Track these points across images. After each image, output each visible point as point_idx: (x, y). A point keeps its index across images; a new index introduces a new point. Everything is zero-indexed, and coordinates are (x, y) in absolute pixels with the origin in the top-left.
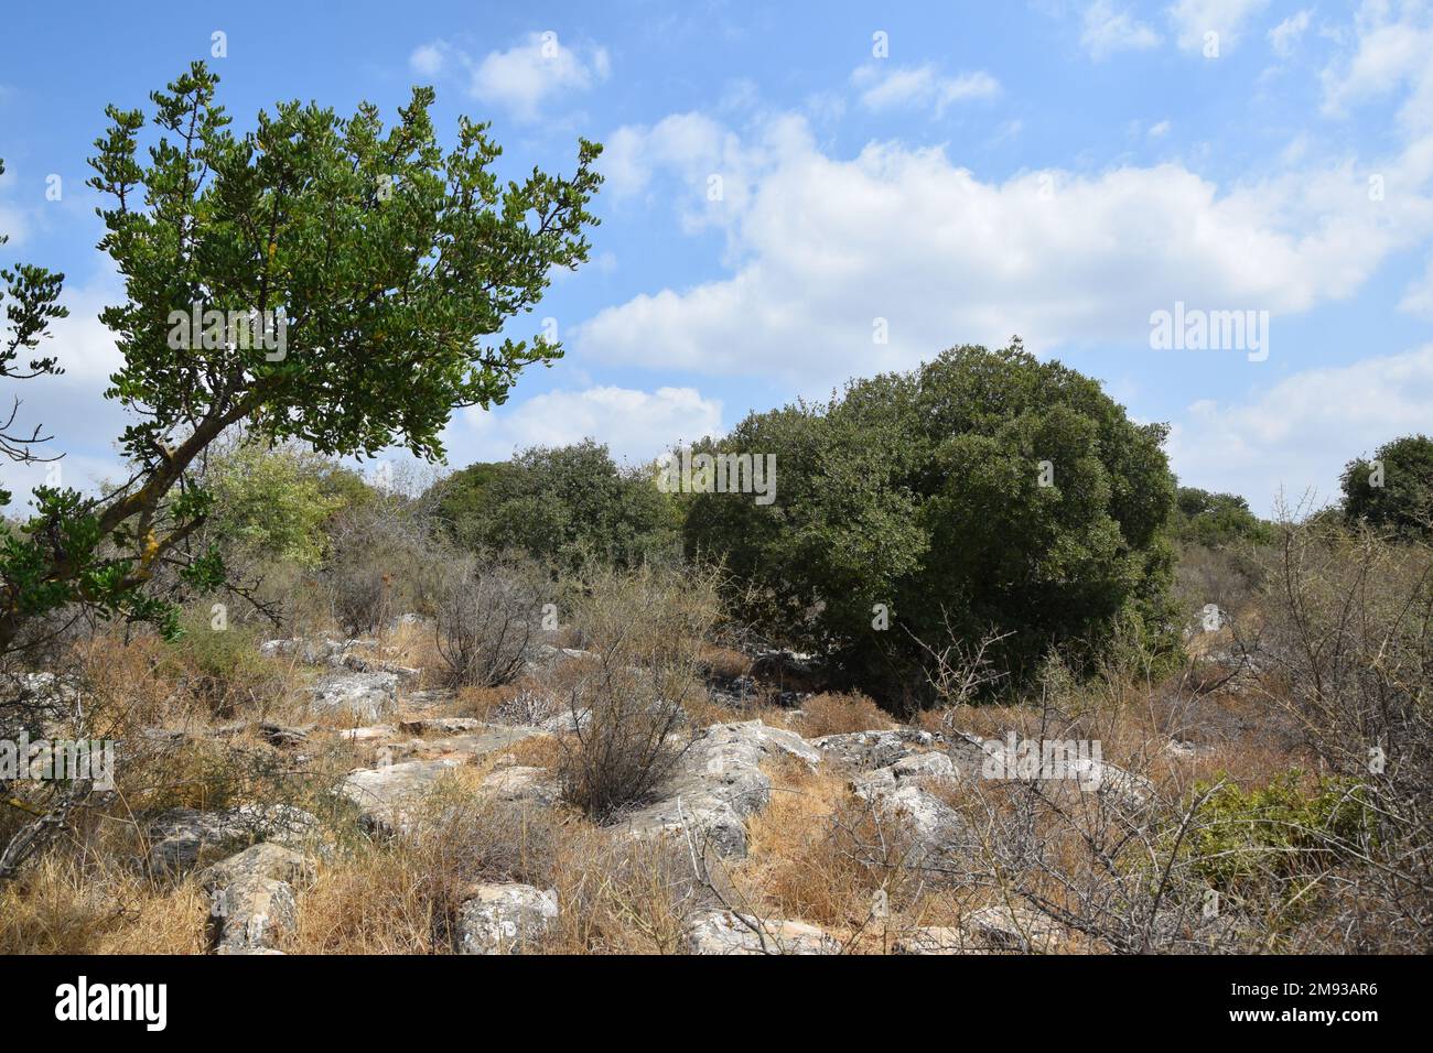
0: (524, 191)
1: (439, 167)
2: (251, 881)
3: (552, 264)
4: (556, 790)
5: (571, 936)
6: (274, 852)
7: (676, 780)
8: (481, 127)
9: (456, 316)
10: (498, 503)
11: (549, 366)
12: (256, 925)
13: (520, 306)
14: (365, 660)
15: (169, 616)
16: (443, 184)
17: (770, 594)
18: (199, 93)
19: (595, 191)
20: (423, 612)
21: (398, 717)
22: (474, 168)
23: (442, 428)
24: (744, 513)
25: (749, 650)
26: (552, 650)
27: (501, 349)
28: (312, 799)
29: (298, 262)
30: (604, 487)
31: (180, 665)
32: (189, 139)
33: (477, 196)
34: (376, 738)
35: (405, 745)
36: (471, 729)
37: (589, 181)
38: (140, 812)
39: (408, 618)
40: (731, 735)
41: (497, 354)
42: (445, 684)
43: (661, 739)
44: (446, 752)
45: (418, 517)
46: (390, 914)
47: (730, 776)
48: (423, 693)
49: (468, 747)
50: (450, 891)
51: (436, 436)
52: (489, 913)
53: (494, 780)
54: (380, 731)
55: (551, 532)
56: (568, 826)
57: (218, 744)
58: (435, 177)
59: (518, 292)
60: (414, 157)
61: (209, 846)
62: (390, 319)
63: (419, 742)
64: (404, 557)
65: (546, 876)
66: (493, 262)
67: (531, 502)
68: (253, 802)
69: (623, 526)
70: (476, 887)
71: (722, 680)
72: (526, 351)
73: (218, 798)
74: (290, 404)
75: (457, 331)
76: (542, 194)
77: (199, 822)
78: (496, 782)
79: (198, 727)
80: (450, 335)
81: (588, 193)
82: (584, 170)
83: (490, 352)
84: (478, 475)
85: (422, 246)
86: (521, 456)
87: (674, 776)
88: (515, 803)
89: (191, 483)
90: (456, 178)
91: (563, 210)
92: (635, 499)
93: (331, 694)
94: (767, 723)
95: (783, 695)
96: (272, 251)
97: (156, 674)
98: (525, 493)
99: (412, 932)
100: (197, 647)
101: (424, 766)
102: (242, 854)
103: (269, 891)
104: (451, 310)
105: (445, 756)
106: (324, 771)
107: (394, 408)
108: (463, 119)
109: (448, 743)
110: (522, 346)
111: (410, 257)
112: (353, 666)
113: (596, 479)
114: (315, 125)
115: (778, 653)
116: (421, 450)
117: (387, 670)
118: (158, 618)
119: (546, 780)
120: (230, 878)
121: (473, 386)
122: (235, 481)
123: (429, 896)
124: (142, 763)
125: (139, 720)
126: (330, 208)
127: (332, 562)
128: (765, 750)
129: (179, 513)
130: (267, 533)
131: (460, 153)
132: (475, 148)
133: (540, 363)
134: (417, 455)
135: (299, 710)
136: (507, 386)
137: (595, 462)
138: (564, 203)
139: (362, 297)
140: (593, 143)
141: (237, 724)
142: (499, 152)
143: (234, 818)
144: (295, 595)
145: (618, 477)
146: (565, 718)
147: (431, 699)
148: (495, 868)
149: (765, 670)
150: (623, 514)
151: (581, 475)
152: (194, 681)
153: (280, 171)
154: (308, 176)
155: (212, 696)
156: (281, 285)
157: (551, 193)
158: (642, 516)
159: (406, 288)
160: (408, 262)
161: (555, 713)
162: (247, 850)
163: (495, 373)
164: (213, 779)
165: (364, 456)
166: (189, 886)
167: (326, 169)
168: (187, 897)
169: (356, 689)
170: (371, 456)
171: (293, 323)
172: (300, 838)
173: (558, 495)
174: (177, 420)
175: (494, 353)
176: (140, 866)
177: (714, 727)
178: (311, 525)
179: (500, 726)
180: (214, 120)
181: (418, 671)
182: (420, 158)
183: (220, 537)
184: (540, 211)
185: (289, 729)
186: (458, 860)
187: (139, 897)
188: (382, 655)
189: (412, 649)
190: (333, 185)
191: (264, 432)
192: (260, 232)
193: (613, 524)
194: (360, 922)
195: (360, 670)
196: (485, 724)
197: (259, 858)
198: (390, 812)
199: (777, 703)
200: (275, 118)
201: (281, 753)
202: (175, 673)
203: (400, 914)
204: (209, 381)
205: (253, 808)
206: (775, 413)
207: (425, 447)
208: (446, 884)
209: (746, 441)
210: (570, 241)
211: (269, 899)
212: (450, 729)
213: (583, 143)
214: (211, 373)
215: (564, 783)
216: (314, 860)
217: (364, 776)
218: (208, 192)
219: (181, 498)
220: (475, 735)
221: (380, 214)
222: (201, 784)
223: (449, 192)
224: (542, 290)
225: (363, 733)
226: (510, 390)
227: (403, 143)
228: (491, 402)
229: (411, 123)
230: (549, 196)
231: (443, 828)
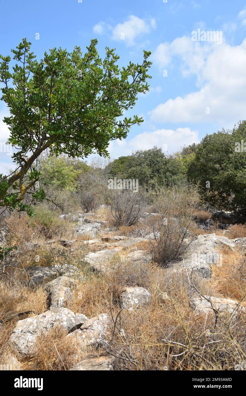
0: (127, 70)
1: (101, 65)
2: (59, 288)
3: (138, 92)
4: (150, 257)
5: (155, 303)
6: (65, 278)
7: (188, 253)
8: (112, 50)
9: (108, 111)
10: (128, 169)
11: (139, 125)
12: (61, 300)
13: (129, 107)
14: (91, 219)
15: (30, 209)
16: (102, 70)
17: (216, 193)
18: (25, 48)
19: (150, 67)
20: (107, 204)
21: (101, 236)
22: (111, 64)
23: (107, 147)
24: (206, 167)
25: (210, 211)
26: (148, 214)
27: (124, 121)
28: (76, 262)
29: (59, 99)
30: (161, 162)
31: (35, 223)
32: (24, 63)
33: (113, 73)
34: (94, 243)
35: (103, 245)
36: (123, 239)
37: (147, 64)
38: (26, 268)
39: (103, 206)
40: (205, 239)
41: (123, 122)
42: (115, 225)
43: (182, 241)
44: (116, 247)
45: (104, 174)
46: (100, 297)
47: (205, 252)
48: (108, 229)
49: (122, 245)
50: (118, 289)
51: (106, 149)
52: (130, 296)
53: (130, 255)
54: (96, 241)
55: (145, 177)
56: (153, 269)
57: (48, 247)
58: (99, 68)
59: (128, 102)
60: (93, 62)
61: (46, 277)
62: (88, 114)
63: (108, 244)
64: (101, 187)
65: (147, 284)
66: (118, 93)
67: (139, 168)
68: (59, 264)
69: (168, 174)
70: (126, 288)
71: (201, 221)
72: (132, 121)
73: (48, 263)
74: (61, 143)
75: (109, 116)
76: (133, 70)
77: (43, 270)
78: (131, 256)
79: (41, 242)
80: (106, 118)
81: (147, 68)
82: (145, 61)
83: (120, 122)
84: (122, 160)
85: (96, 90)
86: (135, 153)
87: (187, 252)
88: (137, 262)
89: (34, 169)
90: (106, 68)
91: (140, 75)
92: (171, 165)
93: (80, 230)
94: (217, 235)
95: (222, 225)
96: (51, 96)
97: (29, 227)
98: (137, 165)
99: (107, 302)
100: (40, 218)
101: (109, 251)
102: (56, 279)
103: (64, 290)
104: (106, 110)
105: (115, 248)
106: (79, 253)
107: (91, 142)
108: (107, 48)
109: (116, 244)
110: (130, 119)
111: (93, 94)
112: (87, 221)
113: (159, 159)
114: (61, 55)
115: (220, 212)
116: (102, 154)
117: (97, 222)
118: (27, 210)
119: (146, 254)
120: (52, 287)
121: (116, 133)
122: (48, 167)
123: (111, 291)
124: (26, 253)
125: (24, 241)
126: (67, 81)
127: (79, 190)
128: (216, 243)
129: (31, 179)
130: (59, 182)
131: (107, 59)
132: (111, 57)
133: (136, 124)
134: (101, 156)
135: (71, 236)
136: (126, 132)
137: (158, 154)
138: (140, 72)
139: (80, 108)
140: (148, 51)
141: (53, 241)
142: (118, 58)
143: (53, 269)
144: (68, 200)
145: (165, 158)
146: (152, 235)
147: (111, 230)
148: (130, 282)
149: (215, 217)
150: (168, 170)
151: (154, 159)
152: (40, 228)
153: (52, 71)
154: (60, 72)
155: (45, 232)
156: (55, 106)
157: (136, 69)
158: (174, 170)
159: (92, 104)
160: (92, 96)
161: (148, 233)
162: (57, 278)
163: (122, 128)
164: (46, 257)
165: (84, 157)
166: (41, 289)
167: (65, 69)
168: (41, 293)
169: (88, 229)
170: (86, 157)
171: (60, 118)
172: (73, 274)
173: (147, 165)
174: (28, 150)
175: (122, 122)
176: (27, 284)
177: (199, 236)
178: (72, 179)
179: (132, 238)
180: (31, 57)
181: (107, 222)
182: (95, 62)
183: (45, 184)
184: (133, 76)
185: (68, 241)
186: (120, 280)
187: (27, 293)
188: (96, 218)
189: (104, 215)
190: (68, 73)
191: (54, 152)
192: (47, 91)
193: (165, 173)
194: (91, 299)
195: (89, 223)
196: (127, 238)
197: (61, 280)
198: (99, 265)
199: (220, 228)
200: (49, 54)
201: (66, 249)
202: (34, 226)
203: (103, 297)
204: (36, 138)
205: (59, 266)
206: (215, 134)
207: (103, 153)
208: (117, 287)
209: (205, 144)
210: (143, 84)
211: (64, 293)
212: (117, 240)
213: (145, 52)
214: (37, 135)
215: (152, 255)
216: (77, 281)
217: (92, 255)
218: (31, 80)
219: (31, 174)
220: (124, 241)
221: (83, 81)
222: (43, 259)
223: (104, 73)
224: (135, 101)
225: (91, 242)
226: (128, 134)
227: (89, 58)
228: (122, 137)
229: (91, 51)
230: (135, 71)
231: (115, 270)
